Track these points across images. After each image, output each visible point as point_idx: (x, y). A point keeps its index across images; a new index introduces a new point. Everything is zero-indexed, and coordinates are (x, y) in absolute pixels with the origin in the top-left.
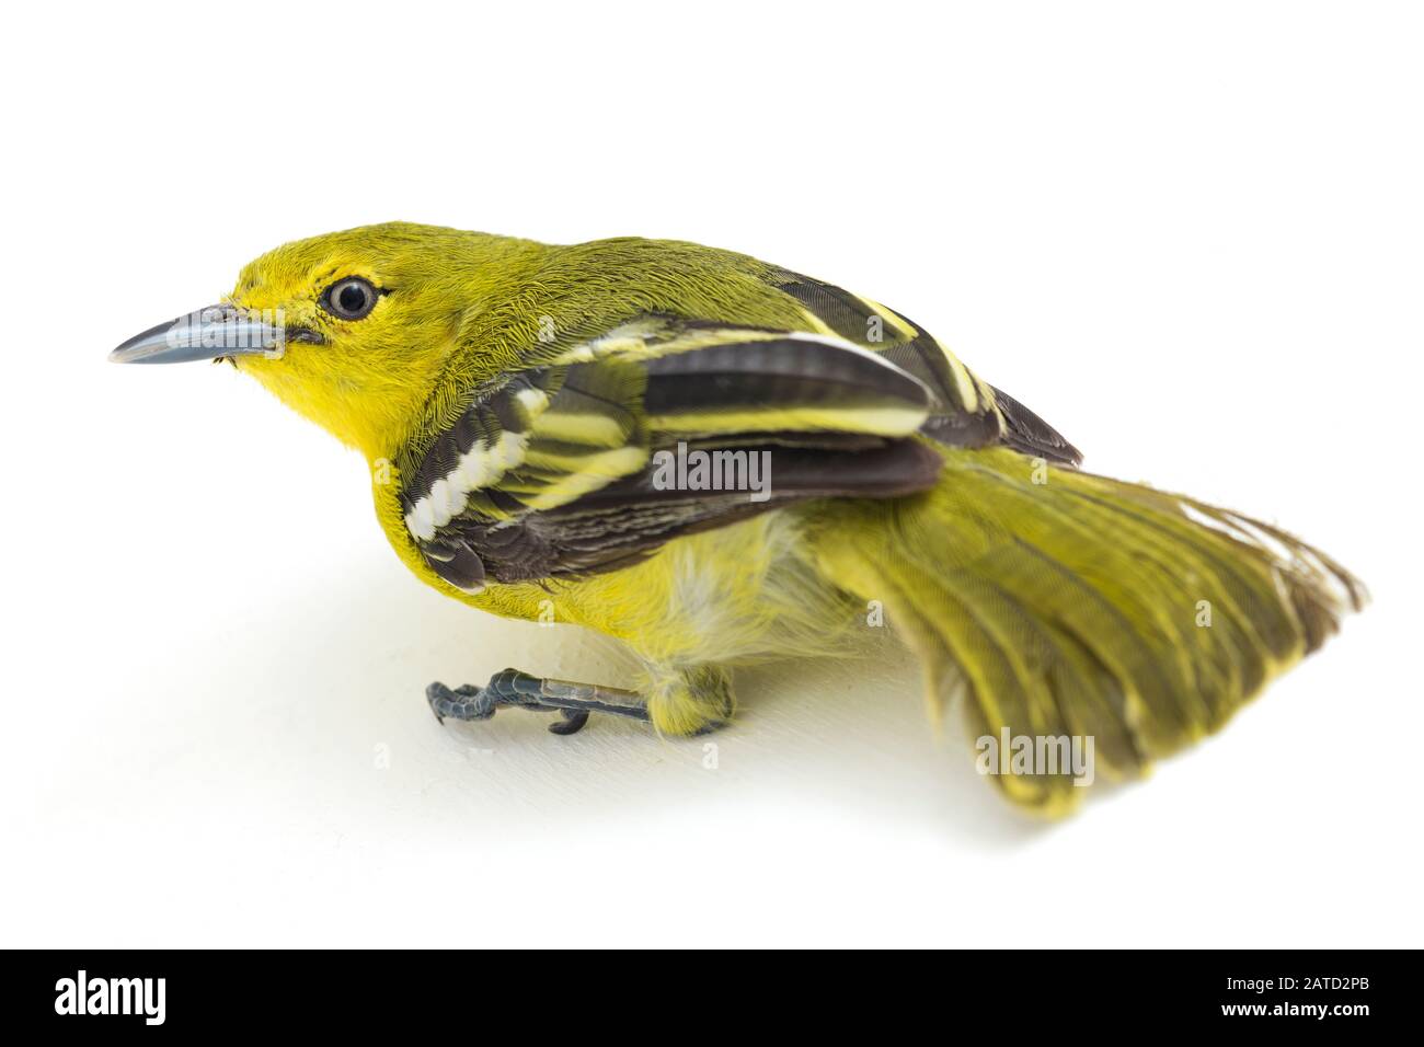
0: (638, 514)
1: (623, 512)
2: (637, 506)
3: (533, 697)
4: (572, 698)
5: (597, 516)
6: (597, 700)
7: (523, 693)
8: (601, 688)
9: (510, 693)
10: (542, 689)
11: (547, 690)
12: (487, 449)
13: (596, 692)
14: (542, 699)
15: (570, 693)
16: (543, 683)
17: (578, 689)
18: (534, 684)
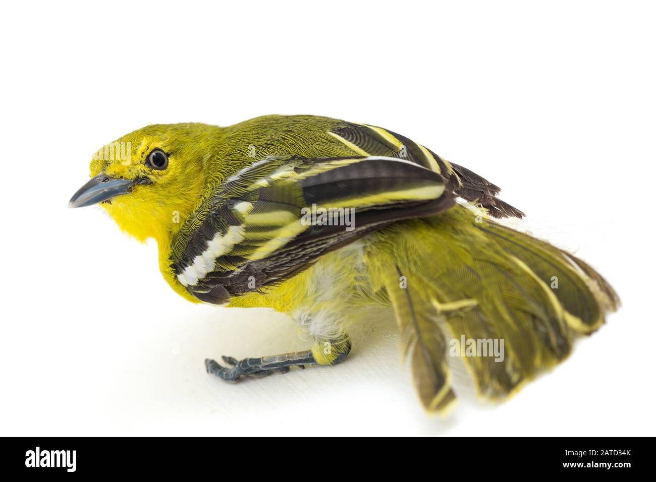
1: (300, 247)
3: (259, 368)
4: (276, 362)
6: (287, 359)
7: (253, 366)
8: (288, 354)
9: (246, 368)
10: (262, 362)
11: (264, 361)
12: (223, 236)
13: (287, 356)
14: (263, 367)
15: (275, 360)
16: (261, 359)
17: (278, 357)
18: (257, 361)
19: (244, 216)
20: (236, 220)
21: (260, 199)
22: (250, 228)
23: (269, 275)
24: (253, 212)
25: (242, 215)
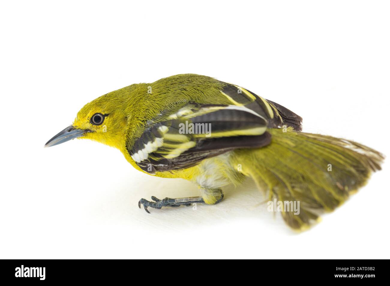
0: (195, 155)
2: (194, 153)
3: (174, 204)
4: (183, 201)
5: (184, 156)
6: (189, 201)
7: (171, 203)
8: (190, 198)
9: (167, 204)
11: (177, 201)
12: (152, 143)
13: (189, 199)
14: (176, 203)
15: (182, 200)
16: (175, 200)
17: (184, 199)
18: (173, 200)
19: (163, 134)
20: (159, 135)
21: (171, 126)
22: (166, 141)
23: (175, 165)
24: (168, 132)
25: (162, 133)
